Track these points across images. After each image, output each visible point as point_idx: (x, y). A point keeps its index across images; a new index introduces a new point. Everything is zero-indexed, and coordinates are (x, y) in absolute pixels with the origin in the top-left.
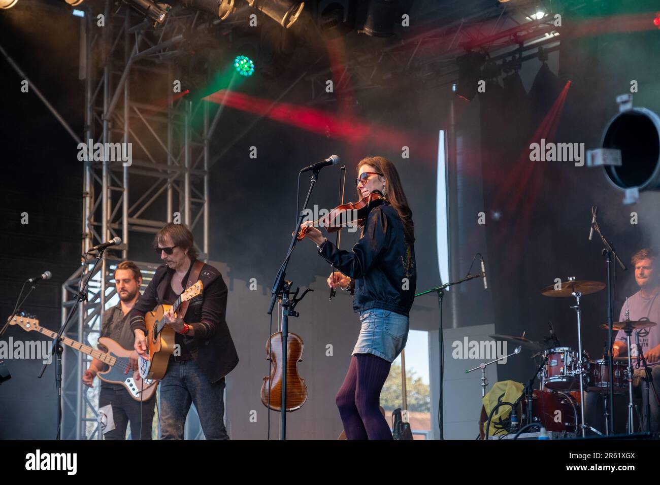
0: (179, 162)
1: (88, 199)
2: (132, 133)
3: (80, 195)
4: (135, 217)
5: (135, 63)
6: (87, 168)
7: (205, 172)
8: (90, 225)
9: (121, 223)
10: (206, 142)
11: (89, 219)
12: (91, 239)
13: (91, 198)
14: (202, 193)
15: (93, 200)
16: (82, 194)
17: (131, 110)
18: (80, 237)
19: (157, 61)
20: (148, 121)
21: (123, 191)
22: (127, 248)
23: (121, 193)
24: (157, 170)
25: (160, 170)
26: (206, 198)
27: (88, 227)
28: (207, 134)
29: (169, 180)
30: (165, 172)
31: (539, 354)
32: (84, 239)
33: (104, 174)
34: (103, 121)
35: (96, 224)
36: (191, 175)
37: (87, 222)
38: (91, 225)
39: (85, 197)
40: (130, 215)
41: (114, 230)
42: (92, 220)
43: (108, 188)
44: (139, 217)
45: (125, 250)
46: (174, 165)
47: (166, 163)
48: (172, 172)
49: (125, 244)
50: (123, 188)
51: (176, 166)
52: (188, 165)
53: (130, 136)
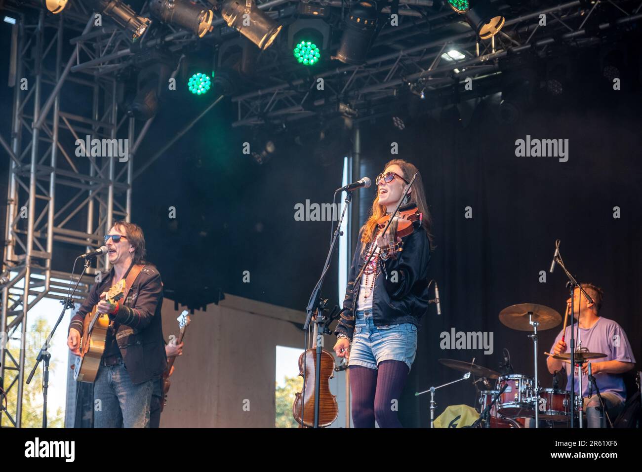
0: (103, 174)
1: (12, 206)
4: (60, 226)
5: (70, 74)
6: (13, 175)
7: (128, 186)
8: (14, 232)
9: (45, 231)
10: (130, 155)
11: (13, 227)
12: (13, 246)
13: (15, 205)
14: (125, 207)
15: (17, 207)
16: (7, 200)
17: (61, 121)
19: (95, 73)
20: (75, 131)
21: (50, 200)
22: (51, 257)
23: (47, 202)
24: (78, 181)
25: (83, 181)
26: (128, 211)
27: (11, 233)
28: (132, 148)
29: (91, 193)
30: (87, 183)
31: (480, 380)
32: (7, 245)
33: (32, 182)
34: (32, 130)
35: (19, 231)
36: (115, 188)
37: (10, 229)
39: (9, 204)
40: (56, 224)
41: (38, 239)
42: (15, 228)
43: (35, 196)
44: (64, 227)
45: (49, 258)
46: (98, 176)
47: (88, 173)
48: (96, 184)
49: (49, 253)
50: (50, 198)
51: (100, 177)
52: (112, 177)
53: (57, 147)
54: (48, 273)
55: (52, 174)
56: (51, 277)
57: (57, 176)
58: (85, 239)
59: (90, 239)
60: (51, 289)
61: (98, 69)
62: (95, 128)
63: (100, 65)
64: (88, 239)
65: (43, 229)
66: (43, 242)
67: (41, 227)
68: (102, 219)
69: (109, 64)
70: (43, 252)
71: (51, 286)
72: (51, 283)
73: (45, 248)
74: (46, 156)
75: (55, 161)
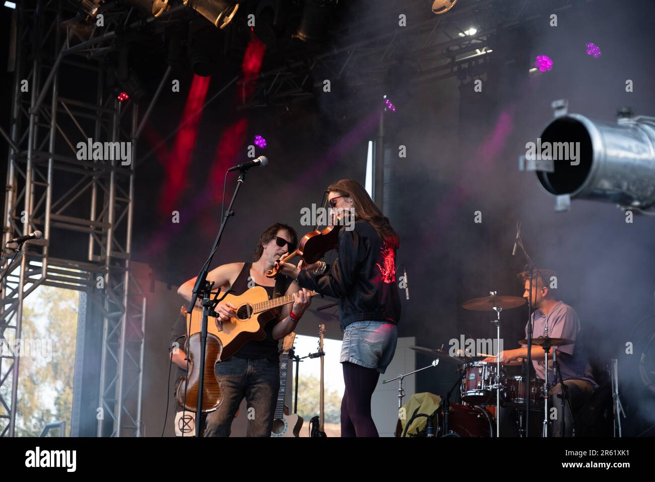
1: (10, 193)
2: (58, 127)
3: (3, 188)
4: (58, 213)
5: (65, 58)
6: (12, 161)
7: (131, 171)
8: (12, 219)
9: (44, 219)
10: (133, 141)
11: (11, 213)
12: (11, 232)
13: (14, 191)
14: (128, 193)
15: (15, 193)
16: (5, 187)
17: (59, 105)
19: (87, 56)
20: (74, 116)
21: (47, 186)
22: (48, 245)
23: (45, 189)
24: (82, 167)
25: (86, 168)
26: (131, 197)
27: (10, 221)
28: (135, 133)
29: (94, 177)
30: (90, 169)
32: (5, 233)
33: (29, 168)
34: (29, 115)
35: (16, 217)
36: (116, 174)
37: (9, 216)
39: (8, 191)
40: (53, 211)
41: (36, 225)
42: (14, 214)
43: (31, 182)
44: (62, 214)
45: (46, 245)
49: (46, 240)
50: (48, 184)
53: (57, 131)
54: (45, 260)
55: (50, 160)
56: (48, 264)
57: (54, 162)
58: (88, 226)
59: (93, 225)
60: (48, 277)
61: (89, 52)
62: (100, 113)
63: (91, 48)
64: (91, 226)
66: (41, 228)
67: (39, 213)
69: (100, 47)
70: (41, 239)
71: (49, 273)
72: (48, 270)
73: (43, 234)
74: (44, 142)
75: (53, 146)
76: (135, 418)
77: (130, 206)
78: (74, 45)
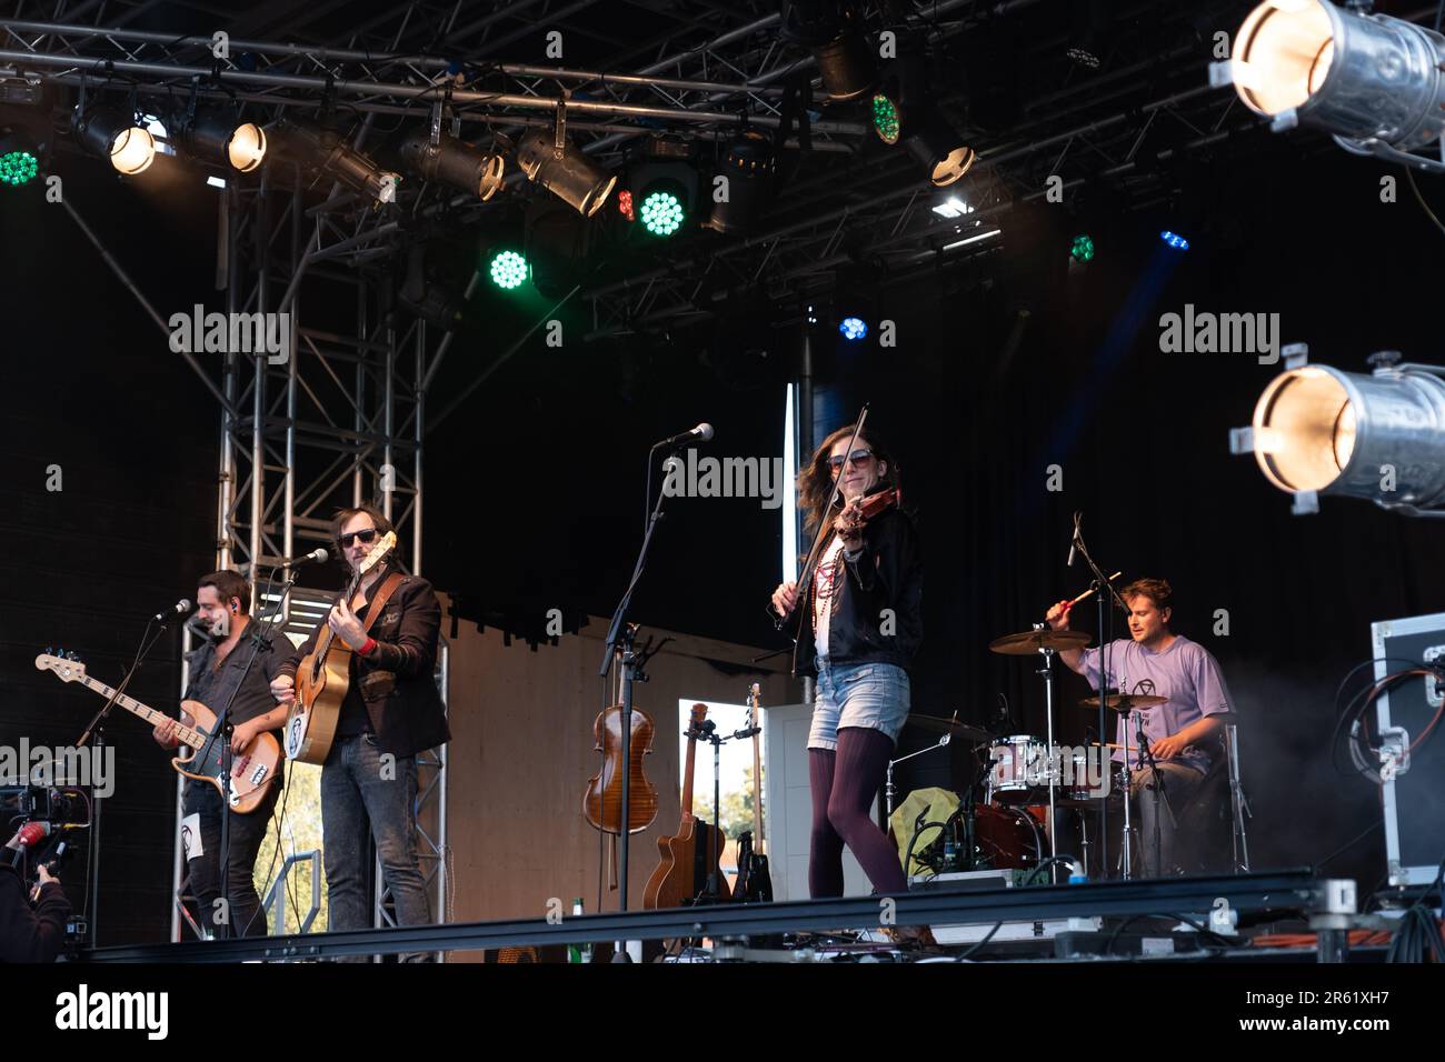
0: (375, 427)
1: (227, 485)
2: (300, 379)
3: (215, 479)
4: (304, 515)
5: (310, 266)
6: (227, 433)
7: (416, 445)
8: (230, 527)
9: (282, 524)
10: (419, 395)
11: (229, 517)
12: (230, 550)
13: (232, 482)
14: (413, 481)
15: (235, 485)
16: (218, 475)
17: (301, 342)
18: (214, 547)
19: (349, 262)
20: (325, 358)
21: (287, 473)
22: (291, 566)
23: (283, 476)
24: (338, 440)
25: (344, 440)
26: (418, 486)
27: (227, 530)
28: (422, 381)
29: (357, 456)
30: (351, 442)
32: (220, 549)
33: (256, 443)
34: (255, 360)
35: (239, 525)
36: (394, 449)
37: (225, 522)
38: (232, 527)
39: (222, 482)
40: (297, 512)
41: (269, 535)
42: (233, 519)
43: (261, 468)
44: (311, 516)
45: (288, 567)
46: (367, 431)
47: (353, 428)
48: (363, 443)
49: (287, 559)
50: (287, 469)
51: (370, 433)
52: (390, 431)
53: (298, 385)
54: (287, 592)
55: (290, 430)
56: (291, 598)
57: (296, 434)
60: (292, 619)
61: (351, 256)
62: (362, 351)
63: (356, 249)
65: (279, 519)
66: (278, 540)
67: (274, 516)
68: (377, 500)
69: (370, 247)
70: (279, 558)
71: (292, 613)
72: (292, 607)
73: (282, 550)
74: (279, 401)
75: (293, 408)
76: (436, 842)
77: (418, 499)
78: (328, 246)
